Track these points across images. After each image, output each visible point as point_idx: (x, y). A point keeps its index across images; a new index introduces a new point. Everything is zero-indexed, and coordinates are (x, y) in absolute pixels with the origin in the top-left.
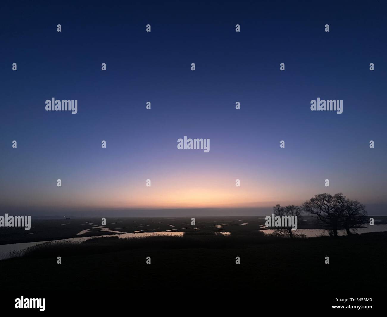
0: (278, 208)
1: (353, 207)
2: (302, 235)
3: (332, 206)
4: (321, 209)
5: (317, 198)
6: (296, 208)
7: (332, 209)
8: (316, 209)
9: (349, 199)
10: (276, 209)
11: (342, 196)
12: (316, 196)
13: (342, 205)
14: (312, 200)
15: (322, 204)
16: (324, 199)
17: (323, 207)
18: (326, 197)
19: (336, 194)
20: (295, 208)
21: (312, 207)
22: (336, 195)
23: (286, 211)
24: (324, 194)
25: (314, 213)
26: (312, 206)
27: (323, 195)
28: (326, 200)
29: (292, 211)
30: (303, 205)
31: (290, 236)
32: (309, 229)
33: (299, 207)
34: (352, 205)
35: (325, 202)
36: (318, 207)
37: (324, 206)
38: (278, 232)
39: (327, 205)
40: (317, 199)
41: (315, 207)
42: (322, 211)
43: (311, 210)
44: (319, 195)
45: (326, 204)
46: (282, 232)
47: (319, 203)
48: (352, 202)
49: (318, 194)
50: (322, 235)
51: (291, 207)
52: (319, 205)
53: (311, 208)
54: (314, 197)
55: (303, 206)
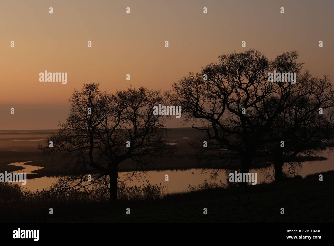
0: (90, 99)
1: (312, 96)
2: (148, 189)
3: (260, 93)
4: (225, 103)
5: (223, 66)
6: (151, 99)
7: (256, 102)
8: (211, 103)
9: (310, 73)
10: (81, 100)
11: (293, 61)
12: (223, 58)
13: (286, 93)
14: (209, 71)
15: (233, 87)
16: (242, 68)
17: (234, 95)
18: (251, 61)
19: (280, 54)
20: (147, 100)
21: (202, 97)
22: (279, 58)
23: (113, 110)
24: (249, 53)
25: (203, 117)
26: (203, 93)
27: (246, 56)
28: (247, 73)
29: (135, 109)
30: (177, 88)
31: (108, 195)
32: (177, 169)
33: (161, 95)
34: (311, 92)
35: (244, 80)
36: (219, 97)
37: (238, 94)
38: (73, 184)
39: (246, 90)
40: (222, 70)
41: (209, 96)
42: (226, 110)
43: (197, 106)
44: (232, 57)
45: (245, 86)
46: (83, 184)
47: (226, 84)
48: (313, 83)
49: (231, 53)
50: (207, 185)
51: (134, 94)
52: (224, 89)
53: (197, 100)
54: (217, 62)
55: (175, 92)
